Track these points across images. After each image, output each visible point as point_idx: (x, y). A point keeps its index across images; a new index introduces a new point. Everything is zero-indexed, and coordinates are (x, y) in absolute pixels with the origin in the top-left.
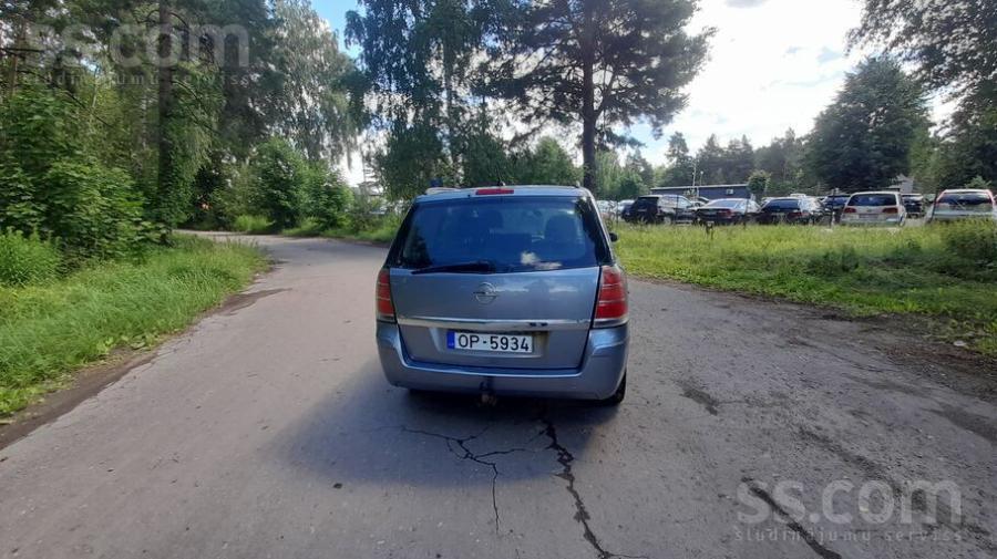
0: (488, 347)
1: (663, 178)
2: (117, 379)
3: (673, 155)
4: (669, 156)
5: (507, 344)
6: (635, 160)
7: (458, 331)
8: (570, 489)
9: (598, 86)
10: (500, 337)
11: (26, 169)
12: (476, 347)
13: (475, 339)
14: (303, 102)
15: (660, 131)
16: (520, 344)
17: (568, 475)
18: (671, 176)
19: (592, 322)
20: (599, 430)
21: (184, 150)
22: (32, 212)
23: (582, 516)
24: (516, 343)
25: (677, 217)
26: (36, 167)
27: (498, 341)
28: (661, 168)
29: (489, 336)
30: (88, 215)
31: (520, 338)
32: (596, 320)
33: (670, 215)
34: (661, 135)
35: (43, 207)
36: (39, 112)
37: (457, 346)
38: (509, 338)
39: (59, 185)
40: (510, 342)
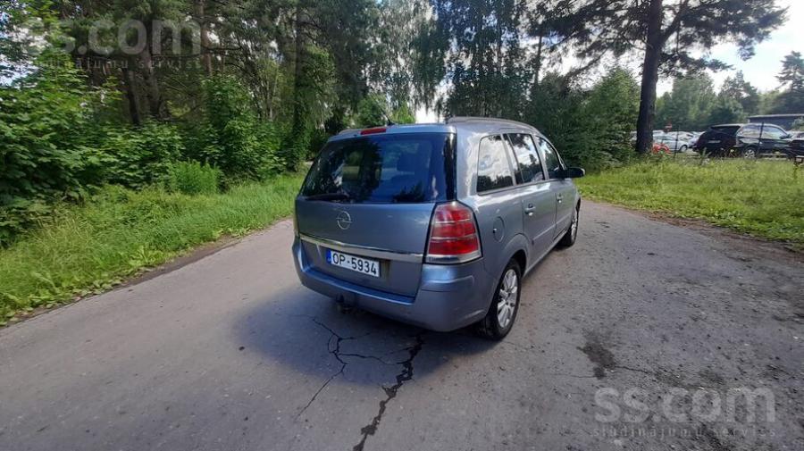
0: (350, 266)
1: (774, 103)
2: (212, 254)
3: (788, 78)
4: (782, 79)
5: (362, 266)
6: (735, 85)
7: (334, 250)
8: (383, 404)
9: (670, 8)
10: (358, 259)
11: (214, 126)
12: (344, 265)
13: (342, 258)
14: (398, 65)
15: (751, 49)
16: (370, 267)
17: (392, 393)
18: (783, 102)
19: (424, 258)
20: (458, 360)
21: (307, 109)
22: (217, 151)
23: (370, 430)
24: (368, 266)
25: (764, 148)
26: (219, 124)
27: (356, 262)
28: (773, 92)
29: (351, 257)
30: (246, 153)
31: (371, 262)
32: (429, 255)
33: (754, 147)
34: (752, 54)
35: (223, 148)
36: (220, 90)
37: (333, 263)
38: (364, 260)
39: (231, 134)
40: (365, 265)
